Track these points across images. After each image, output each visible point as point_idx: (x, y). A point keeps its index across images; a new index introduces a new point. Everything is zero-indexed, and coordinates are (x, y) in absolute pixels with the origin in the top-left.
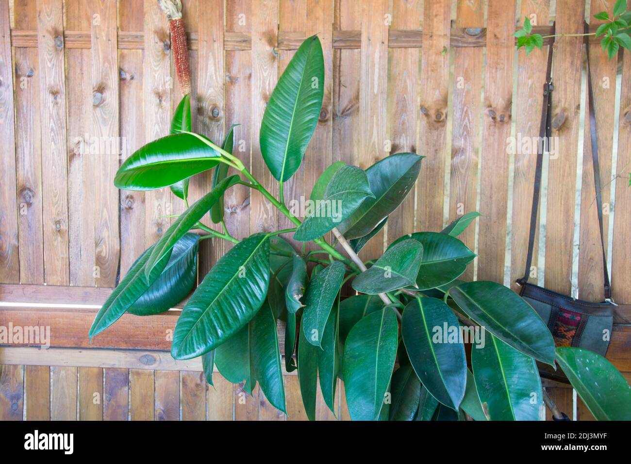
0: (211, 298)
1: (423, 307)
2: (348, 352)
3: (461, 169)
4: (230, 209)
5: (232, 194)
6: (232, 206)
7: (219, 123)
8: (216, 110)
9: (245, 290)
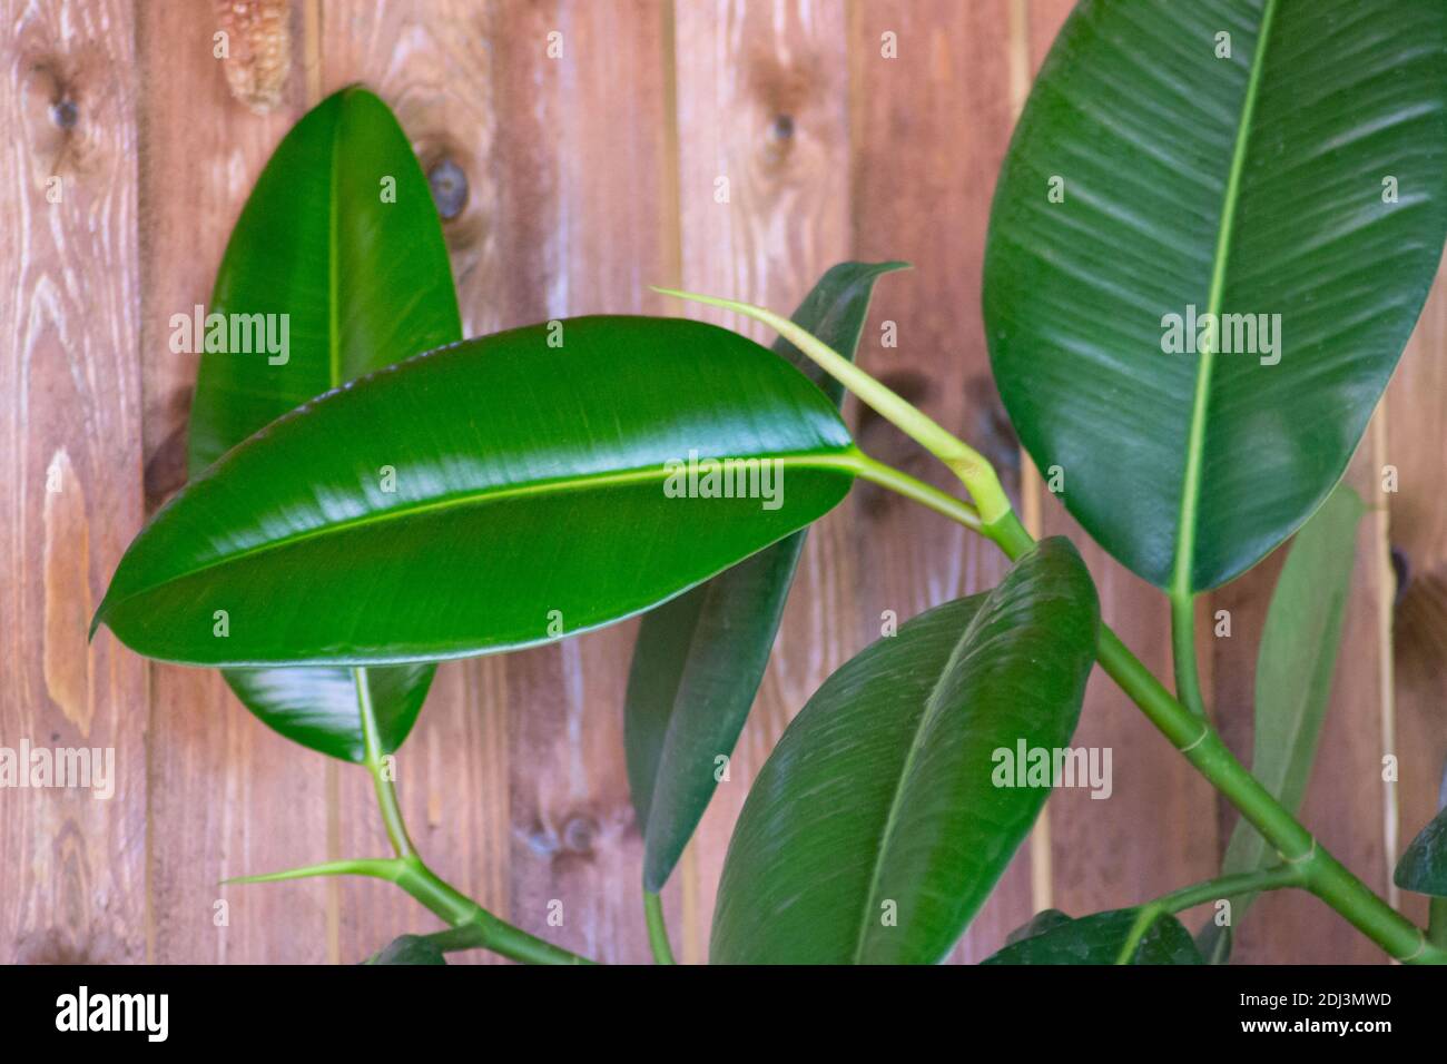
4: (551, 833)
5: (560, 732)
6: (564, 812)
7: (469, 259)
8: (448, 175)
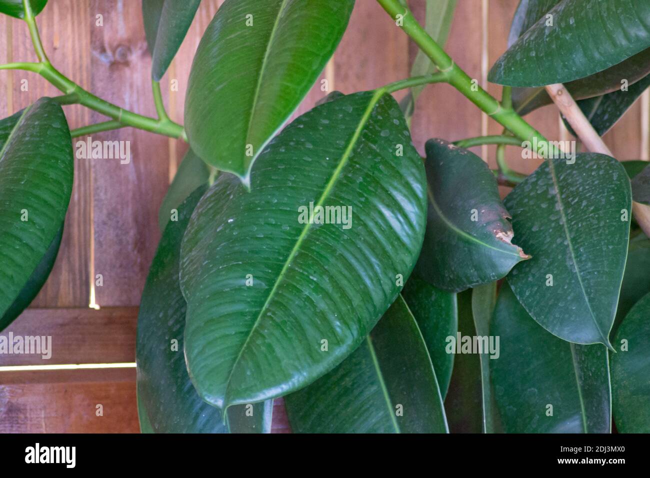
5: (114, 7)
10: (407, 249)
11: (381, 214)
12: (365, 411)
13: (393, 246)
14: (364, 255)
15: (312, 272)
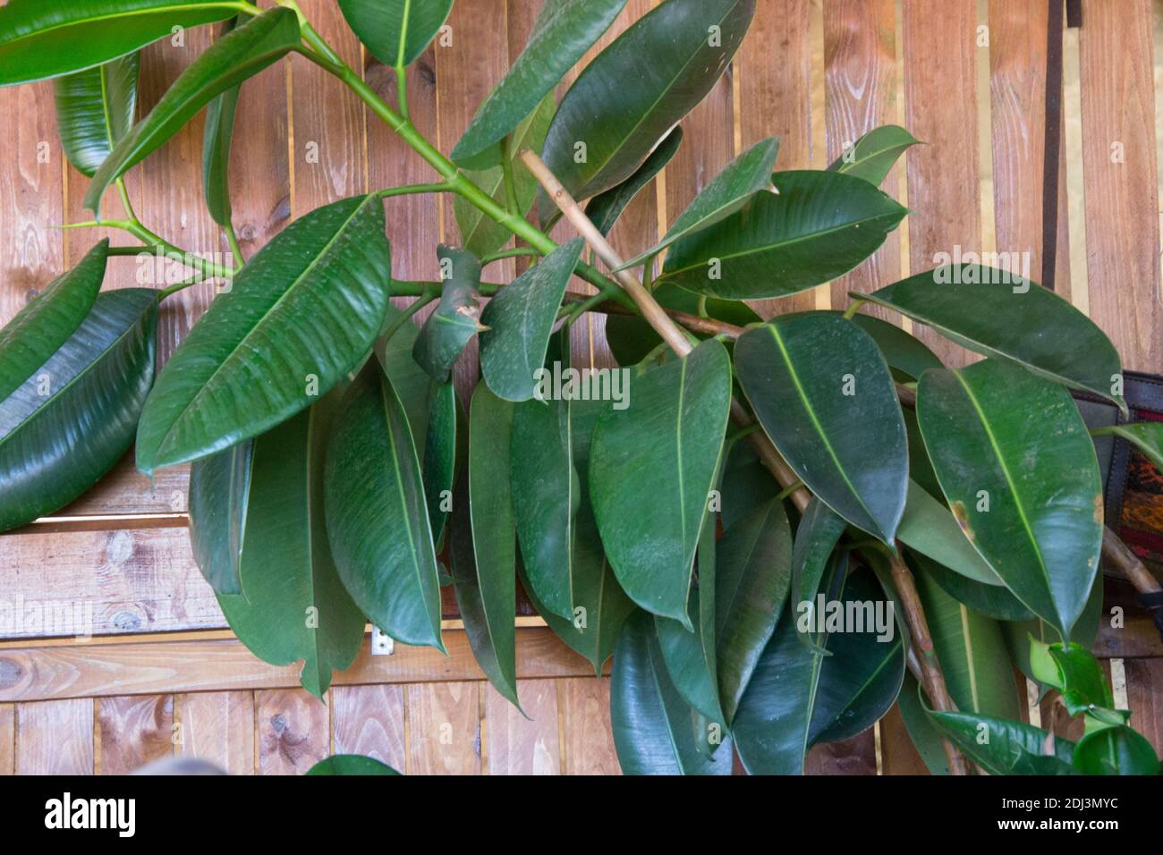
0: (238, 335)
1: (785, 342)
2: (603, 456)
3: (851, 89)
9: (328, 303)
10: (366, 327)
11: (341, 294)
12: (384, 509)
13: (349, 322)
14: (315, 329)
15: (255, 345)
